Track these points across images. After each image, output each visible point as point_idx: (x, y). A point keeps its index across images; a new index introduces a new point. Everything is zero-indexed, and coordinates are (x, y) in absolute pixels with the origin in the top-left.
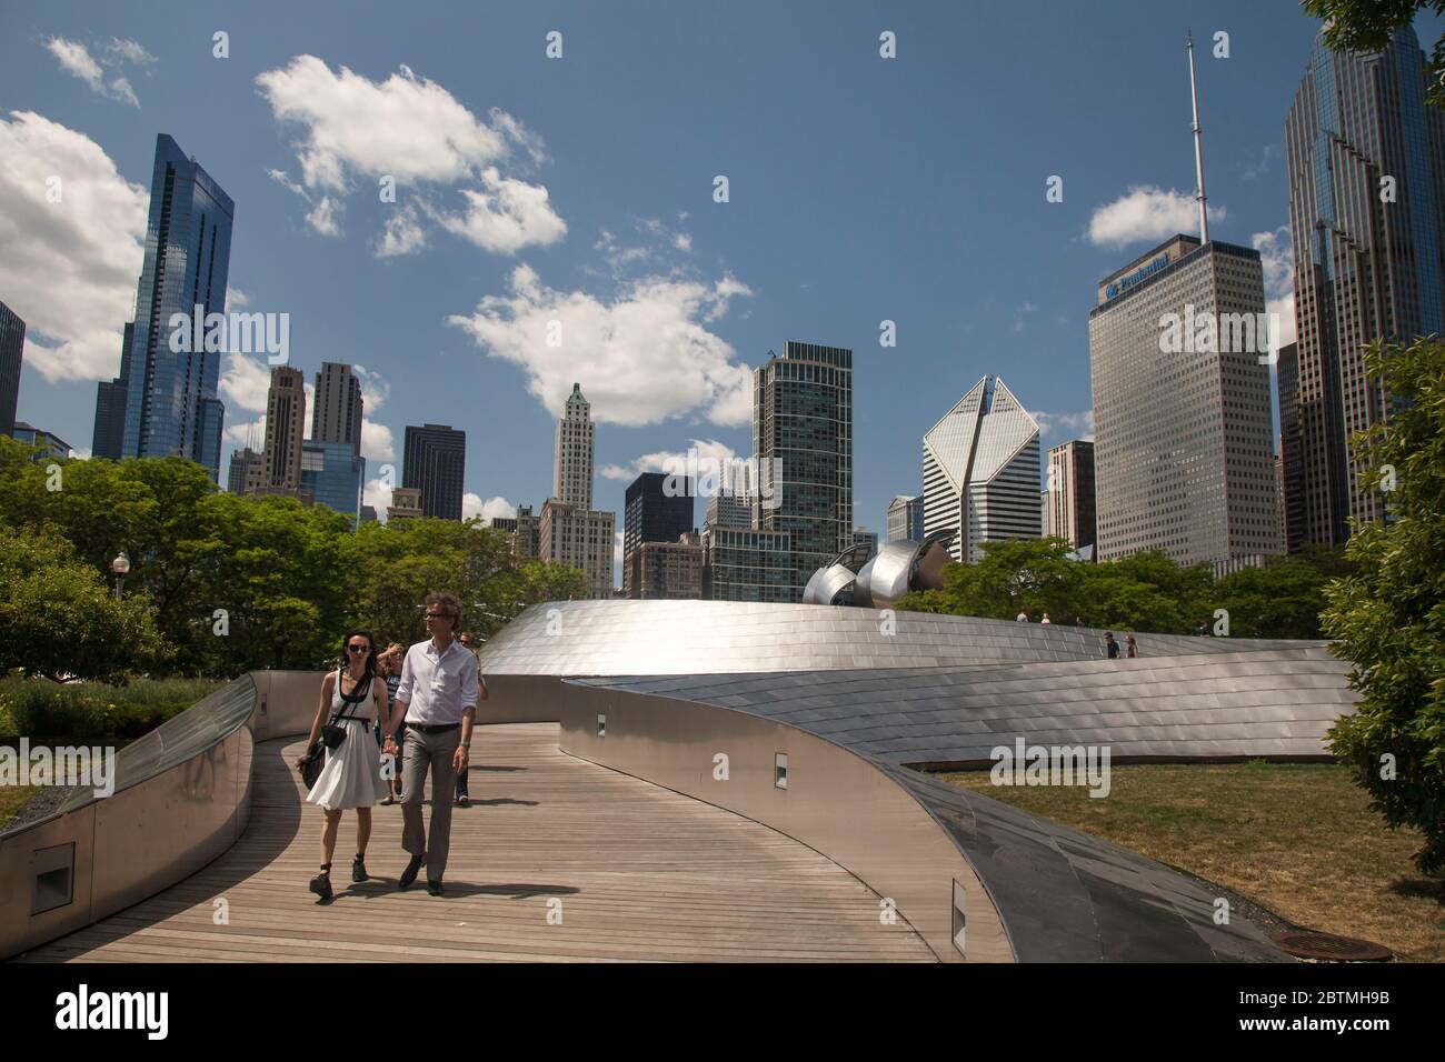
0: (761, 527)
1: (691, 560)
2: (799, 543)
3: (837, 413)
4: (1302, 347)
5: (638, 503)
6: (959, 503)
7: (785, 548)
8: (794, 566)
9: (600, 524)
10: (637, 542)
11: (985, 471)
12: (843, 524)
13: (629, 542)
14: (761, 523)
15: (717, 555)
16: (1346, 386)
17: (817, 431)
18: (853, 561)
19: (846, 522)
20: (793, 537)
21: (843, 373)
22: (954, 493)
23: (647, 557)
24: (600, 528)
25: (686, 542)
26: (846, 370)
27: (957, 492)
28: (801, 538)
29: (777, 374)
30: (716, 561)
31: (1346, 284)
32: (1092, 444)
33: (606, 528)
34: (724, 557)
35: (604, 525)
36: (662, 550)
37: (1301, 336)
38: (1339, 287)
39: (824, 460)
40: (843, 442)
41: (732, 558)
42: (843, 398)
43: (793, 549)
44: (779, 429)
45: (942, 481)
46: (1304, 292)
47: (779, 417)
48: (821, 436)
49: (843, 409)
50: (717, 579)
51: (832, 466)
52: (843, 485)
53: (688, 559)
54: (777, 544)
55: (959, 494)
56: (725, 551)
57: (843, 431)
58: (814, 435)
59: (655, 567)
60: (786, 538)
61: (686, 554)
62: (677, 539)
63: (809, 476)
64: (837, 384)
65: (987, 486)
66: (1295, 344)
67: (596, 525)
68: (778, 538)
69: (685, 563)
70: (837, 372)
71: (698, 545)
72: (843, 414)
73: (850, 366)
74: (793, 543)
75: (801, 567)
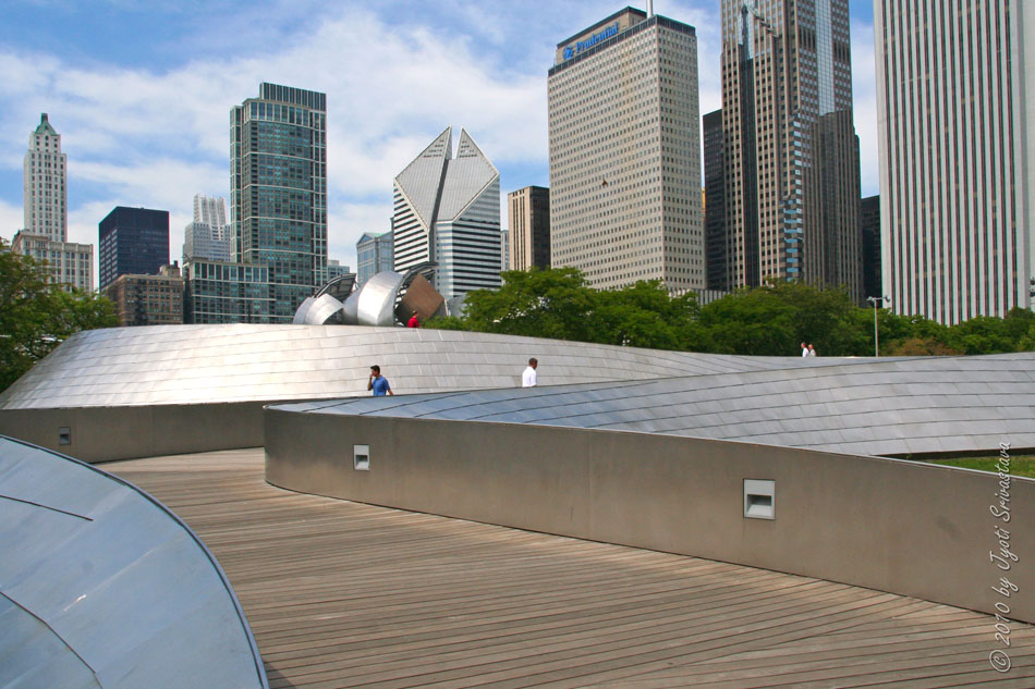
0: (239, 261)
1: (171, 291)
2: (277, 275)
3: (312, 153)
4: (726, 113)
5: (112, 237)
6: (427, 239)
7: (264, 279)
8: (273, 297)
9: (77, 256)
10: (112, 274)
11: (451, 210)
12: (318, 258)
13: (105, 274)
14: (239, 256)
15: (197, 287)
16: (760, 149)
17: (292, 170)
18: (338, 292)
19: (321, 255)
20: (271, 269)
21: (317, 115)
22: (422, 231)
23: (127, 289)
24: (77, 259)
25: (166, 274)
26: (320, 112)
27: (426, 229)
28: (279, 271)
29: (254, 113)
30: (197, 292)
31: (763, 62)
32: (548, 190)
33: (84, 260)
34: (205, 288)
35: (82, 258)
36: (142, 283)
37: (725, 104)
38: (757, 64)
39: (300, 197)
40: (317, 182)
41: (212, 289)
42: (317, 140)
43: (270, 281)
44: (256, 166)
45: (411, 219)
46: (730, 66)
47: (255, 155)
48: (296, 174)
49: (317, 149)
50: (198, 310)
51: (307, 203)
52: (318, 221)
53: (168, 290)
54: (256, 276)
55: (427, 232)
56: (205, 282)
57: (317, 170)
58: (289, 173)
59: (136, 299)
60: (264, 271)
61: (166, 286)
62: (156, 271)
63: (285, 212)
64: (311, 125)
65: (454, 225)
66: (720, 111)
67: (73, 257)
68: (256, 271)
69: (165, 294)
70: (311, 114)
71: (179, 277)
72: (317, 154)
73: (324, 109)
74: (271, 275)
75: (279, 298)
